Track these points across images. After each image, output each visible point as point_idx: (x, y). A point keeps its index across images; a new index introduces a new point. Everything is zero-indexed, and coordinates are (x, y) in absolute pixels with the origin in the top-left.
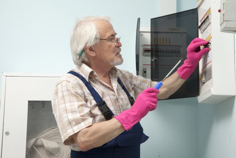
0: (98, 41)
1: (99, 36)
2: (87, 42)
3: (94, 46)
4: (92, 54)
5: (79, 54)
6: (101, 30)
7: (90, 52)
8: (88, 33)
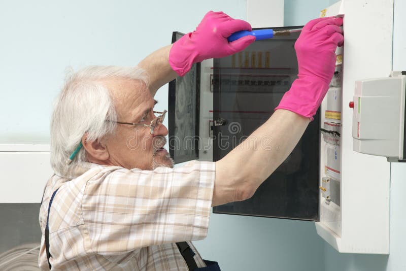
0: (113, 127)
1: (114, 117)
2: (88, 128)
3: (103, 138)
4: (101, 155)
5: (70, 153)
6: (121, 103)
7: (95, 150)
8: (91, 110)
